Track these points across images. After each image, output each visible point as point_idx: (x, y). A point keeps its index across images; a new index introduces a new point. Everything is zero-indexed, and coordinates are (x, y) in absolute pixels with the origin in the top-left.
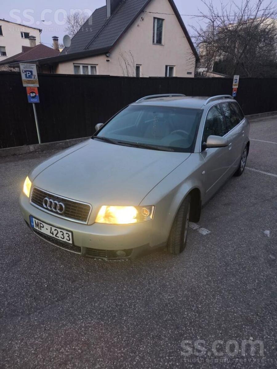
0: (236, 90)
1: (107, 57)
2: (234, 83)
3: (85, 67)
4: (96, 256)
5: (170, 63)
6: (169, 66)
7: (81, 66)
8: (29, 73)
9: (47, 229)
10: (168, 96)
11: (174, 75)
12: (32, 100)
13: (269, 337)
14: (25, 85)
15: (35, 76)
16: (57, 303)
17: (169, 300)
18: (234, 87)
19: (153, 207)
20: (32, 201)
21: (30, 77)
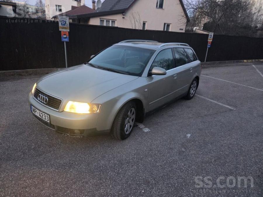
0: (211, 43)
1: (123, 15)
2: (209, 38)
3: (108, 21)
4: (63, 132)
5: (167, 22)
6: (167, 23)
7: (105, 21)
8: (64, 22)
9: (38, 113)
10: (145, 41)
11: (170, 30)
12: (64, 40)
13: (155, 192)
14: (60, 30)
15: (68, 24)
16: (35, 157)
17: (103, 164)
18: (209, 41)
19: (100, 105)
20: (34, 96)
21: (64, 25)
